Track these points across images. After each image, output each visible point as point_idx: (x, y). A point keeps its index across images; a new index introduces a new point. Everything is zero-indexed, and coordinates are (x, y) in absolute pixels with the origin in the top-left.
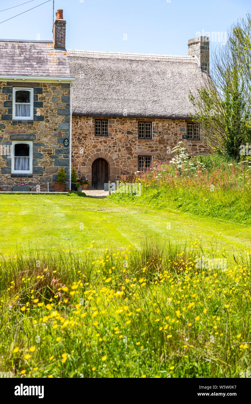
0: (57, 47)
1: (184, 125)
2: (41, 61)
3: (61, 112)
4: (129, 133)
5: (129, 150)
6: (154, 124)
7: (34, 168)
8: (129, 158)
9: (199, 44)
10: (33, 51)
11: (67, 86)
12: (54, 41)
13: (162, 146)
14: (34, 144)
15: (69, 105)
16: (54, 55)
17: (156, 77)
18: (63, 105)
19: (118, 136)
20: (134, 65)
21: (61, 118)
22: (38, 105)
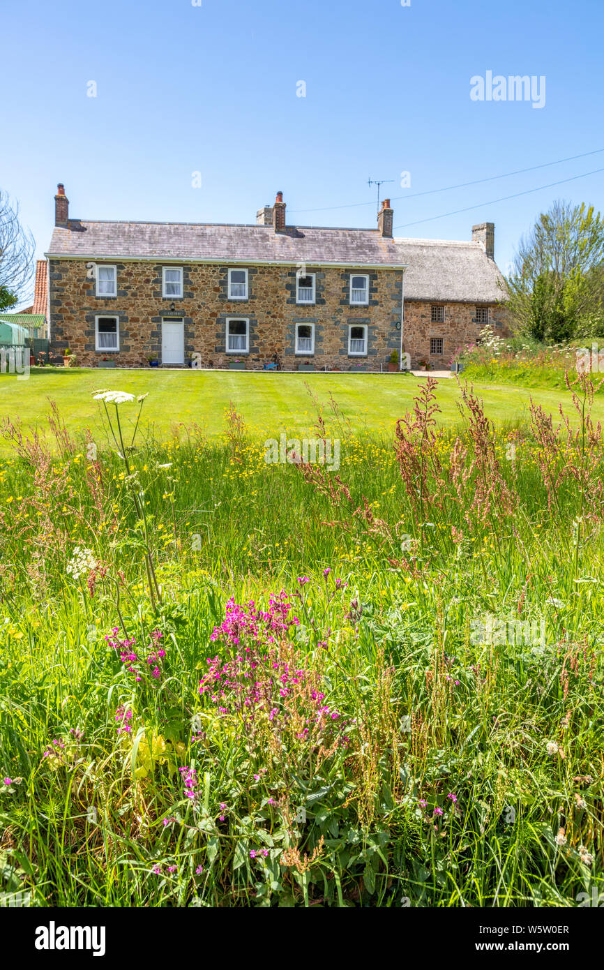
0: (385, 235)
1: (474, 309)
2: (373, 249)
3: (394, 297)
4: (423, 316)
5: (423, 332)
6: (446, 308)
7: (368, 350)
8: (422, 341)
9: (485, 230)
10: (363, 239)
11: (400, 272)
12: (381, 229)
13: (453, 329)
14: (369, 327)
15: (401, 290)
16: (383, 242)
17: (445, 262)
18: (396, 291)
19: (413, 320)
20: (425, 251)
21: (394, 303)
22: (372, 290)
